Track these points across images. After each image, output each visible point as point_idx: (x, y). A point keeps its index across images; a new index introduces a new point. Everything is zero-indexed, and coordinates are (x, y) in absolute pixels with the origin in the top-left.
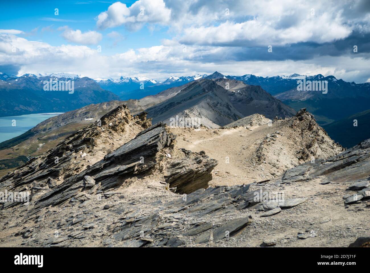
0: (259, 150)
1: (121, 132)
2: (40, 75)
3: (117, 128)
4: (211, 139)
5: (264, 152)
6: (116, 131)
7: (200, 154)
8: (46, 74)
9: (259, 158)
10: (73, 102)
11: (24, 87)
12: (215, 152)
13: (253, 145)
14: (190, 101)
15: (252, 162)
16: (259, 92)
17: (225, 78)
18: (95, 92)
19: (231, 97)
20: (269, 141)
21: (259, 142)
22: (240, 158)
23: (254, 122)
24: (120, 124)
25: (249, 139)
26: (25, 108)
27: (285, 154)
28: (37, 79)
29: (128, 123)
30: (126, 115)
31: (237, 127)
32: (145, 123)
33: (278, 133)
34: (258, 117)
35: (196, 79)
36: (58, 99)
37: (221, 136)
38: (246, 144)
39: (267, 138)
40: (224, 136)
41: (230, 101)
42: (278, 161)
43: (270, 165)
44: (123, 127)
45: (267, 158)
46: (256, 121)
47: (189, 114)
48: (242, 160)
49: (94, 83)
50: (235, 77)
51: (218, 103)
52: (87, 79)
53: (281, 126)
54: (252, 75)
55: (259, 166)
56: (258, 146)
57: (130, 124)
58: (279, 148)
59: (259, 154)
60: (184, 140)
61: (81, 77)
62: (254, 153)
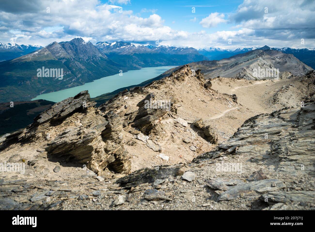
0: (275, 95)
1: (182, 81)
2: (168, 46)
3: (179, 79)
4: (247, 86)
5: (279, 97)
6: (178, 80)
7: (233, 96)
8: (171, 46)
9: (275, 100)
10: (184, 60)
11: (160, 52)
12: (247, 95)
13: (272, 92)
14: (248, 62)
15: (270, 103)
16: (291, 58)
17: (271, 49)
18: (196, 55)
19: (273, 60)
20: (284, 90)
21: (277, 90)
22: (262, 100)
23: (283, 76)
24: (182, 77)
25: (271, 87)
26: (160, 63)
27: (293, 99)
28: (166, 48)
29: (188, 76)
30: (188, 71)
31: (265, 80)
32: (199, 76)
33: (291, 85)
34: (286, 73)
35: (253, 49)
36: (176, 59)
37: (254, 85)
38: (268, 91)
39: (283, 88)
40: (256, 85)
41: (272, 63)
42: (287, 103)
43: (281, 105)
44: (183, 78)
45: (280, 100)
46: (284, 76)
47: (246, 69)
48: (263, 101)
49: (196, 51)
50: (277, 48)
51: (264, 64)
52: (192, 48)
53: (294, 80)
54: (288, 48)
55: (274, 105)
56: (275, 93)
57: (189, 77)
58: (289, 95)
59: (275, 98)
60: (229, 86)
61: (189, 47)
62: (272, 97)
